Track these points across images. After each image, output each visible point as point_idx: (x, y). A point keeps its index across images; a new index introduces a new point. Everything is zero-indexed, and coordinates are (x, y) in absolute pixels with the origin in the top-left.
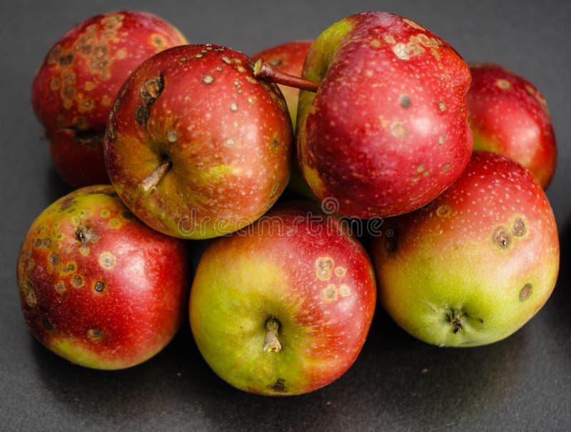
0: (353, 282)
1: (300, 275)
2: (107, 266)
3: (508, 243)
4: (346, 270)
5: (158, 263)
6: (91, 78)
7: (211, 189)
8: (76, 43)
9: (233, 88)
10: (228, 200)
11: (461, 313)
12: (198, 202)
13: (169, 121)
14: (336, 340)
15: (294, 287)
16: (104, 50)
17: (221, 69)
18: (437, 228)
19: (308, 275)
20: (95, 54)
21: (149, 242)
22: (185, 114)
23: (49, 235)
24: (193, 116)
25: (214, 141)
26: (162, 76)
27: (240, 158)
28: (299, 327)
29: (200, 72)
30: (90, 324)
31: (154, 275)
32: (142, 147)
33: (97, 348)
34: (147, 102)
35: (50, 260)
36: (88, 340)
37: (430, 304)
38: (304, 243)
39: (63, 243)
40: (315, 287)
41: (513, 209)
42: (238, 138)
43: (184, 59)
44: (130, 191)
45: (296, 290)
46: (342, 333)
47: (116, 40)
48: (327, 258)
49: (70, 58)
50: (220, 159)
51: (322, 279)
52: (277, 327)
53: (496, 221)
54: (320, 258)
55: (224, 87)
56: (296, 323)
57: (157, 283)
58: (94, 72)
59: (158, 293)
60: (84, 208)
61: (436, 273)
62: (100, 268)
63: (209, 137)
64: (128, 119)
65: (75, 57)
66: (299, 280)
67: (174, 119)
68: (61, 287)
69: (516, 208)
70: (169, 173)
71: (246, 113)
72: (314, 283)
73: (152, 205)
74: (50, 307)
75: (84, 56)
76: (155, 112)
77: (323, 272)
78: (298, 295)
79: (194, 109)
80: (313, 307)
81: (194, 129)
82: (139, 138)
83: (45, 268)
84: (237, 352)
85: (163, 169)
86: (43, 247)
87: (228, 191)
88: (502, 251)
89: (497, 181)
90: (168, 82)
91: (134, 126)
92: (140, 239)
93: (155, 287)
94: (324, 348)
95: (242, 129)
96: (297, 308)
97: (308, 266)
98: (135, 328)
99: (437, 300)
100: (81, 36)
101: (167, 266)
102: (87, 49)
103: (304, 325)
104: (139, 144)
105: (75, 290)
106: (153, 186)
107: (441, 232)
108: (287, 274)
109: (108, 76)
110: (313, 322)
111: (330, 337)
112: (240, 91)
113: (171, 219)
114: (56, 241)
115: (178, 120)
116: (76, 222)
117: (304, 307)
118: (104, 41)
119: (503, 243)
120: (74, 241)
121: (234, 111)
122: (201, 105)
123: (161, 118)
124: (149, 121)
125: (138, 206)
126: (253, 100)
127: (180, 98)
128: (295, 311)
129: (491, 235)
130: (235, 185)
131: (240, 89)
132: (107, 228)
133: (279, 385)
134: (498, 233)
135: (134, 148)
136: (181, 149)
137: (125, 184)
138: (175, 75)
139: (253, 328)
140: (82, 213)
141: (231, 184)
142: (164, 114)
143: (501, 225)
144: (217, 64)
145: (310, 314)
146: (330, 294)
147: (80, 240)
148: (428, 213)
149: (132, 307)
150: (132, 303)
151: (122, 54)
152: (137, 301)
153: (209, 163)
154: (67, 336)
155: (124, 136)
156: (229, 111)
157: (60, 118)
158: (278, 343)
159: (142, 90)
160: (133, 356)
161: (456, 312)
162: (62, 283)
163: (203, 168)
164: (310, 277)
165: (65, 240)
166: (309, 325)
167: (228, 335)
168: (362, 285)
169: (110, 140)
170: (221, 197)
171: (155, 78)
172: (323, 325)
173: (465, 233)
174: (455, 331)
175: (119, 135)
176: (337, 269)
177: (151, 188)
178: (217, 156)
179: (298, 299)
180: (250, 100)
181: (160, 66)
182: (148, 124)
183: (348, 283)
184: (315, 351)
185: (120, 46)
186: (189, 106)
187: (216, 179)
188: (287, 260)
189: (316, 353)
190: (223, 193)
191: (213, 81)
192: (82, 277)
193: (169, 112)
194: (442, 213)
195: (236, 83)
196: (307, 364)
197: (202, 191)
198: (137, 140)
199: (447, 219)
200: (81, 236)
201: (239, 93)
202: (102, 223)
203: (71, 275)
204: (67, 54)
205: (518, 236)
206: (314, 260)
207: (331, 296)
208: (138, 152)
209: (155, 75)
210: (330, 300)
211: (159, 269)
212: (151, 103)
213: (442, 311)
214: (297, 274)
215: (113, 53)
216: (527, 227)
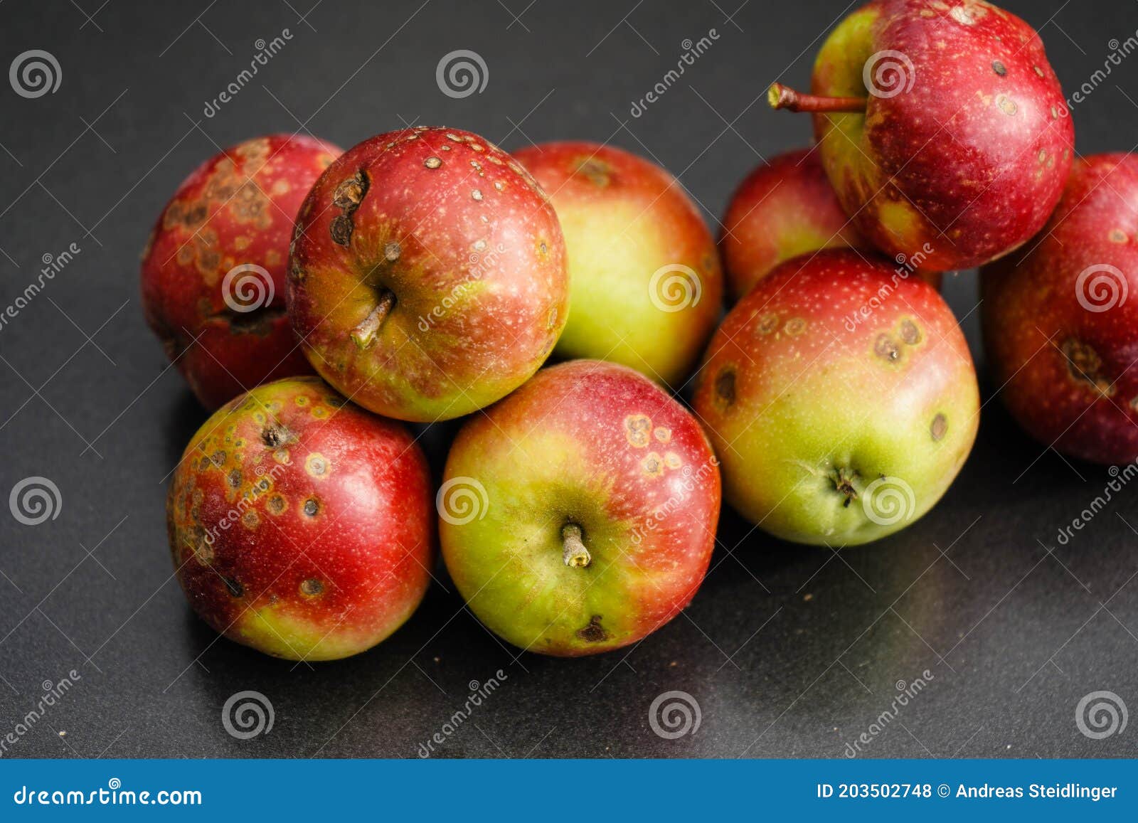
0: (684, 449)
1: (603, 442)
2: (319, 474)
3: (899, 356)
4: (670, 431)
5: (392, 468)
6: (242, 231)
7: (461, 321)
8: (205, 189)
9: (472, 171)
10: (489, 334)
11: (850, 472)
12: (444, 345)
13: (385, 229)
14: (671, 536)
15: (597, 461)
16: (252, 187)
17: (448, 149)
18: (791, 351)
19: (615, 441)
20: (240, 194)
21: (373, 437)
22: (407, 214)
23: (221, 445)
24: (420, 215)
25: (456, 245)
26: (362, 172)
27: (496, 268)
28: (614, 522)
29: (419, 155)
30: (303, 572)
31: (388, 484)
32: (347, 278)
33: (316, 614)
34: (347, 210)
35: (228, 481)
36: (301, 600)
37: (801, 465)
38: (602, 398)
39: (246, 452)
40: (628, 458)
41: (896, 308)
42: (489, 238)
43: (392, 144)
44: (336, 354)
45: (600, 465)
46: (679, 525)
47: (268, 170)
48: (639, 416)
49: (201, 212)
50: (467, 272)
51: (637, 445)
52: (580, 533)
53: (876, 327)
54: (629, 417)
55: (458, 170)
56: (608, 518)
57: (395, 498)
58: (244, 220)
59: (398, 513)
60: (269, 399)
61: (803, 414)
62: (308, 477)
63: (447, 241)
64: (322, 241)
65: (209, 208)
66: (603, 450)
67: (391, 224)
68: (252, 518)
69: (899, 307)
70: (392, 315)
71: (496, 203)
72: (626, 453)
73: (374, 368)
74: (237, 556)
75: (225, 203)
76: (361, 221)
77: (638, 436)
78: (605, 474)
79: (420, 204)
80: (630, 489)
81: (424, 233)
82: (343, 266)
83: (222, 497)
84: (523, 581)
85: (383, 309)
86: (215, 467)
87: (487, 320)
88: (892, 366)
89: (864, 275)
90: (374, 177)
91: (333, 249)
92: (359, 433)
93: (392, 503)
94: (656, 551)
95: (494, 225)
96: (606, 493)
97: (613, 429)
98: (371, 569)
99: (810, 454)
100: (211, 178)
101: (405, 473)
102: (226, 192)
103: (620, 519)
104: (343, 275)
105: (275, 519)
106: (372, 333)
107: (798, 355)
108: (583, 444)
109: (269, 221)
110: (633, 512)
111: (661, 533)
112: (482, 174)
113: (405, 383)
114: (235, 451)
115: (397, 225)
116: (261, 419)
117: (617, 490)
118: (249, 176)
119: (892, 356)
120: (262, 447)
121: (477, 201)
122: (429, 199)
123: (372, 228)
124: (353, 239)
125: (352, 374)
126: (503, 185)
127: (396, 193)
128: (604, 499)
129: (871, 347)
130: (495, 309)
131: (481, 171)
132: (309, 420)
133: (594, 629)
134: (882, 343)
135: (336, 283)
136: (409, 267)
137: (328, 344)
138: (383, 165)
139: (543, 541)
140: (267, 406)
141: (489, 309)
142: (375, 221)
143: (883, 330)
144: (441, 143)
145: (627, 500)
146: (652, 467)
147: (271, 445)
148: (773, 334)
149: (363, 535)
150: (364, 529)
151: (282, 188)
152: (369, 525)
153: (453, 280)
154: (268, 599)
155: (319, 268)
156: (470, 201)
157: (201, 303)
158: (585, 550)
159: (336, 197)
160: (372, 622)
161: (842, 471)
162: (254, 511)
163: (446, 289)
164: (619, 443)
165: (248, 447)
166: (627, 518)
167: (507, 556)
168: (697, 452)
169: (297, 282)
170: (478, 332)
171: (353, 176)
172: (649, 513)
173: (832, 349)
174: (846, 503)
175: (311, 269)
176: (656, 430)
177: (370, 336)
178: (463, 268)
179: (605, 479)
180: (498, 185)
181: (357, 161)
182: (353, 241)
183: (676, 450)
184: (641, 558)
185: (276, 176)
186: (411, 201)
187: (467, 304)
188: (581, 424)
189: (644, 561)
190: (479, 324)
191: (440, 165)
192: (283, 496)
193: (383, 216)
194: (794, 331)
195: (475, 164)
196: (632, 581)
197: (447, 327)
198: (339, 270)
199: (802, 336)
200: (272, 437)
201: (481, 177)
202: (301, 414)
203: (266, 496)
204: (194, 208)
205: (911, 344)
206: (621, 420)
207: (654, 470)
208: (343, 288)
209: (352, 173)
210: (654, 476)
211: (394, 477)
212: (353, 211)
213: (822, 473)
214: (599, 442)
215: (268, 188)
216: (921, 330)
